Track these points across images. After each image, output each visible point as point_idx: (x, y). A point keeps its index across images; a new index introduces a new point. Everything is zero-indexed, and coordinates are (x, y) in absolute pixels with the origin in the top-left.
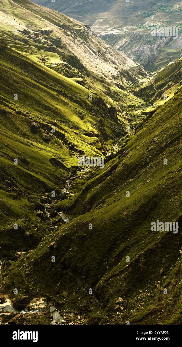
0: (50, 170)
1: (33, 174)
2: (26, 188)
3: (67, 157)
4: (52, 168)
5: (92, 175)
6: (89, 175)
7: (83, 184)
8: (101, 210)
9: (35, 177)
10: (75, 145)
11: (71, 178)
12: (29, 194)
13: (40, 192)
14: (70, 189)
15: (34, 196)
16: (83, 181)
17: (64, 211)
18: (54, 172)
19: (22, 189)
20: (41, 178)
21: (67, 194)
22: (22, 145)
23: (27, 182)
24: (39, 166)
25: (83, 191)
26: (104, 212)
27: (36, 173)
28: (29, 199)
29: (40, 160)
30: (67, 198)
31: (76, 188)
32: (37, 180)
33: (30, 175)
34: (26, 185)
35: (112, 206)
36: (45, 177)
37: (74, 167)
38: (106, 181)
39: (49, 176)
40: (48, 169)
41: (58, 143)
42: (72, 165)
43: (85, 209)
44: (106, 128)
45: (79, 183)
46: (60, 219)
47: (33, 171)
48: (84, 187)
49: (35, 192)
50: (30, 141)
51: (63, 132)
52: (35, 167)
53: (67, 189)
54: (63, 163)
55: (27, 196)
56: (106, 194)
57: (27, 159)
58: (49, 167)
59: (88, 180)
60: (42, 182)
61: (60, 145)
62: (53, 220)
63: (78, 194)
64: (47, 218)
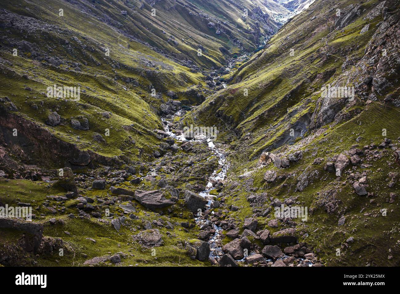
0: (219, 55)
1: (207, 57)
2: (202, 66)
3: (231, 47)
4: (221, 54)
5: (247, 59)
6: (245, 60)
7: (240, 65)
8: (246, 82)
9: (208, 59)
10: (237, 39)
11: (233, 61)
12: (203, 70)
13: (211, 69)
14: (231, 68)
15: (207, 71)
16: (240, 63)
17: (225, 82)
18: (221, 56)
19: (199, 66)
20: (212, 60)
21: (229, 71)
22: (201, 37)
23: (203, 62)
24: (212, 52)
25: (239, 70)
26: (247, 83)
27: (209, 57)
28: (203, 73)
29: (212, 48)
30: (228, 73)
31: (235, 68)
32: (210, 61)
33: (205, 57)
34: (202, 64)
35: (253, 80)
36: (215, 59)
37: (236, 53)
38: (252, 64)
39: (218, 59)
40: (218, 54)
41: (226, 37)
42: (235, 52)
43: (237, 81)
44: (261, 29)
45: (237, 64)
46: (222, 87)
47: (207, 55)
48: (239, 67)
49: (207, 69)
50: (207, 35)
51: (230, 30)
52: (209, 53)
53: (229, 68)
54: (229, 51)
55: (202, 71)
56: (252, 72)
57: (204, 47)
58: (218, 53)
59: (243, 63)
60: (213, 62)
61: (227, 38)
62: (217, 87)
63: (235, 71)
64: (214, 86)
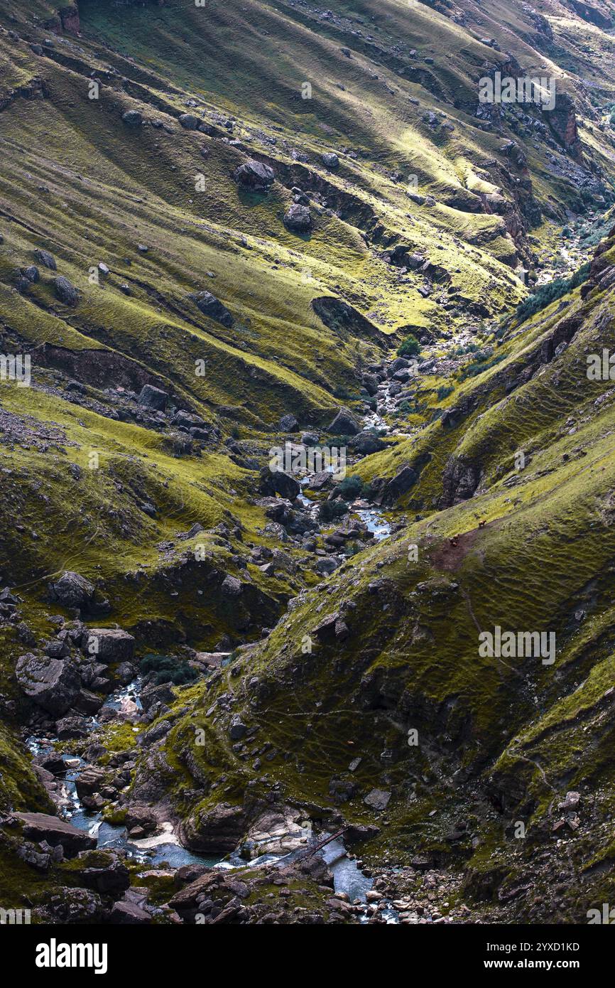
0: (319, 343)
1: (250, 359)
2: (224, 413)
3: (381, 291)
4: (326, 337)
5: (482, 359)
6: (466, 360)
7: (444, 394)
8: (513, 493)
9: (260, 371)
10: (413, 245)
11: (399, 373)
12: (237, 435)
13: (277, 428)
14: (395, 416)
15: (256, 442)
16: (443, 383)
17: (371, 496)
18: (331, 349)
19: (209, 416)
20: (282, 374)
21: (383, 433)
22: (205, 249)
23: (227, 389)
24: (274, 328)
25: (446, 422)
26: (526, 499)
27: (264, 356)
28: (237, 455)
29: (275, 304)
30: (382, 447)
31: (418, 410)
32: (268, 382)
33: (241, 362)
34: (224, 402)
35: (554, 478)
36: (296, 367)
37: (409, 329)
38: (533, 382)
39: (312, 365)
40: (308, 339)
41: (344, 238)
42: (403, 323)
43: (452, 489)
44: (533, 179)
45: (428, 392)
46: (357, 527)
47: (250, 348)
48: (447, 405)
49: (258, 427)
50: (236, 234)
51: (363, 196)
52: (258, 334)
53: (383, 413)
54: (365, 314)
55: (227, 444)
56: (535, 431)
57: (225, 303)
58: (312, 333)
59: (461, 380)
60: (286, 389)
61: (352, 244)
62: (330, 530)
63: (423, 433)
64: (308, 524)
